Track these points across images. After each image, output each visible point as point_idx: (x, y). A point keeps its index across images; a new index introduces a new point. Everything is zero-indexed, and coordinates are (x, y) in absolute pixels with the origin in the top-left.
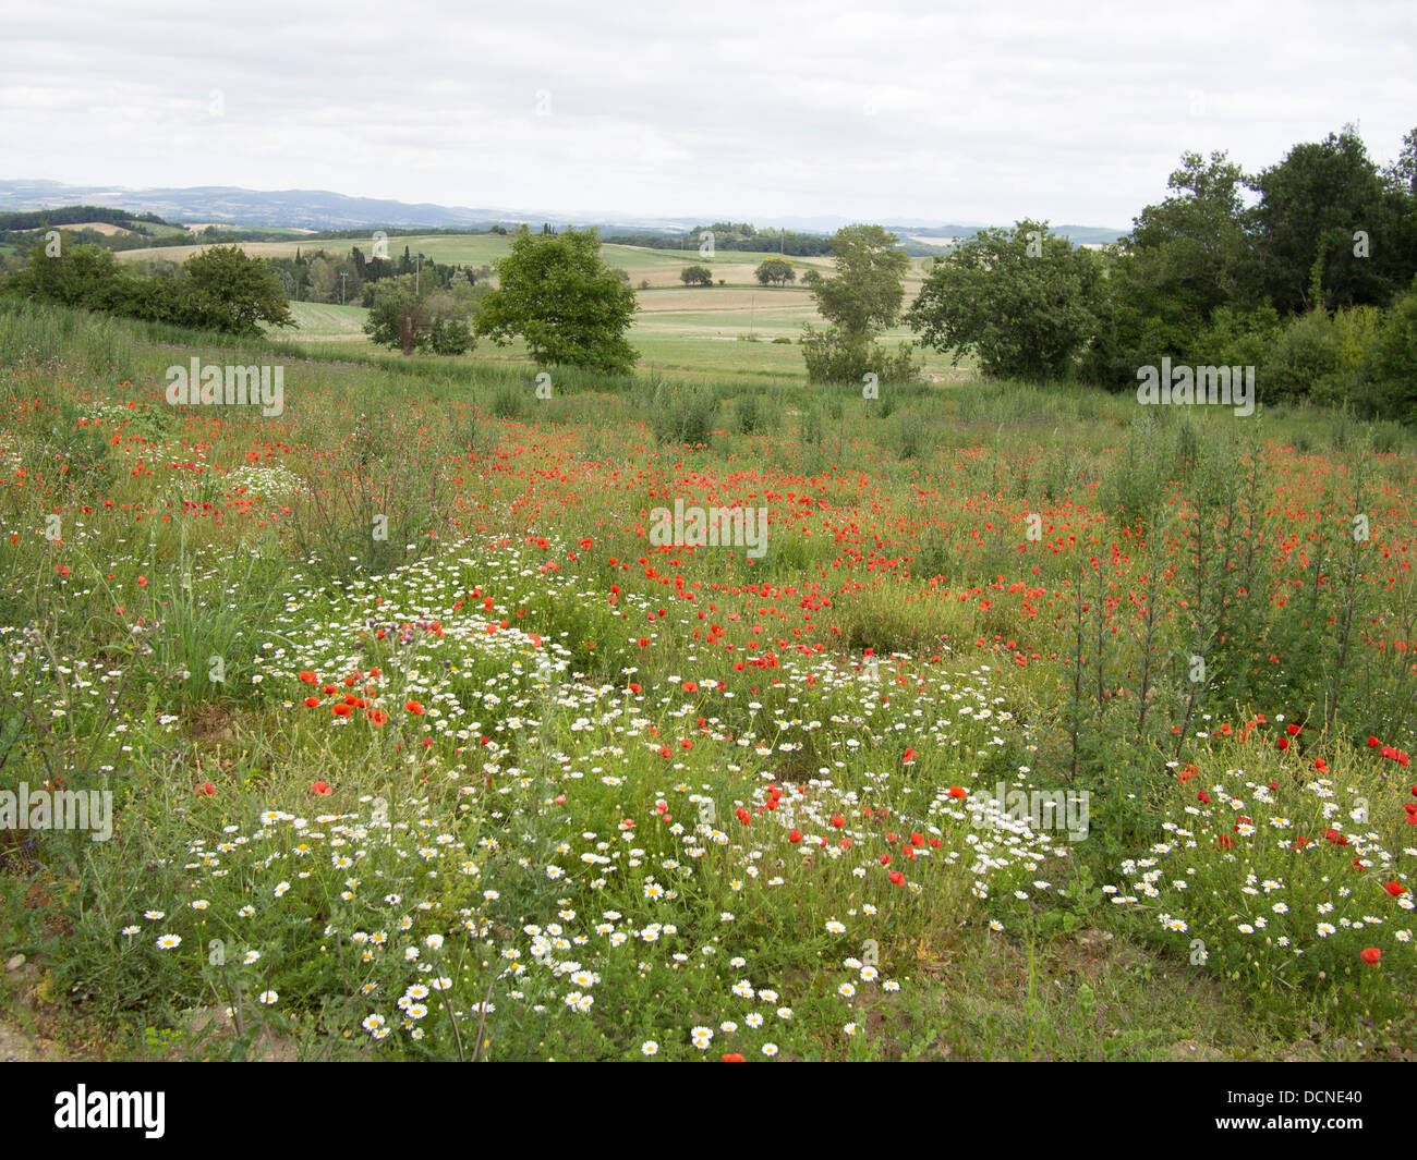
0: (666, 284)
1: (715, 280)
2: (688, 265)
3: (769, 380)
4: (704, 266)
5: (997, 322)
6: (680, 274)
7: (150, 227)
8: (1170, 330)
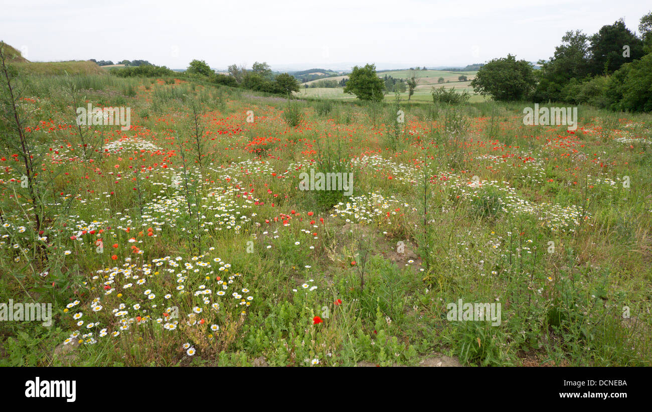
0: (453, 81)
1: (468, 79)
2: (460, 75)
4: (465, 76)
6: (458, 78)
7: (330, 73)
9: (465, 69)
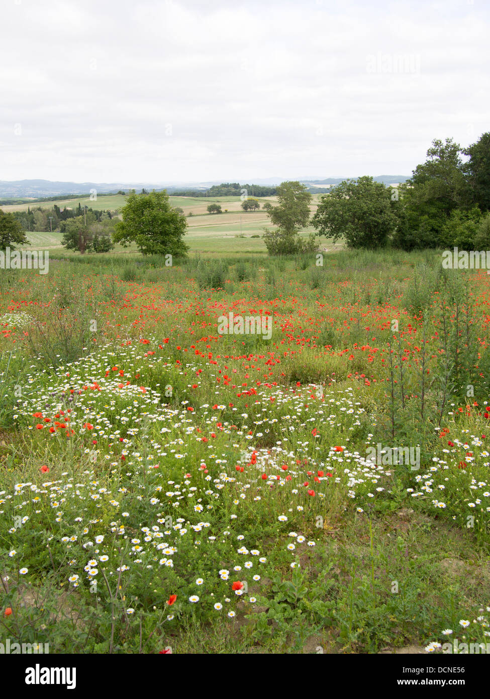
0: (200, 213)
1: (223, 210)
2: (210, 204)
3: (250, 255)
5: (353, 223)
6: (206, 208)
8: (432, 221)
9: (208, 191)
